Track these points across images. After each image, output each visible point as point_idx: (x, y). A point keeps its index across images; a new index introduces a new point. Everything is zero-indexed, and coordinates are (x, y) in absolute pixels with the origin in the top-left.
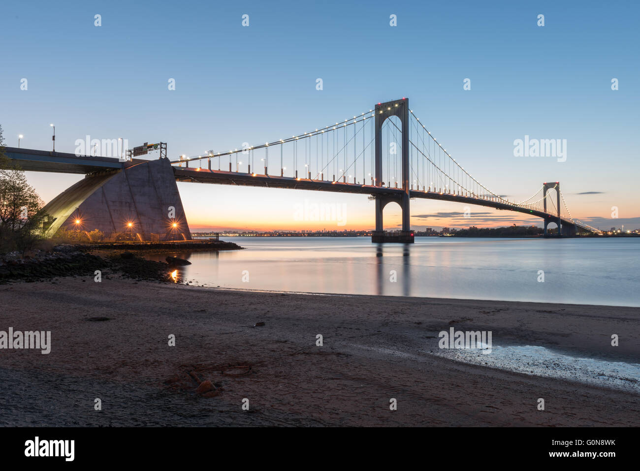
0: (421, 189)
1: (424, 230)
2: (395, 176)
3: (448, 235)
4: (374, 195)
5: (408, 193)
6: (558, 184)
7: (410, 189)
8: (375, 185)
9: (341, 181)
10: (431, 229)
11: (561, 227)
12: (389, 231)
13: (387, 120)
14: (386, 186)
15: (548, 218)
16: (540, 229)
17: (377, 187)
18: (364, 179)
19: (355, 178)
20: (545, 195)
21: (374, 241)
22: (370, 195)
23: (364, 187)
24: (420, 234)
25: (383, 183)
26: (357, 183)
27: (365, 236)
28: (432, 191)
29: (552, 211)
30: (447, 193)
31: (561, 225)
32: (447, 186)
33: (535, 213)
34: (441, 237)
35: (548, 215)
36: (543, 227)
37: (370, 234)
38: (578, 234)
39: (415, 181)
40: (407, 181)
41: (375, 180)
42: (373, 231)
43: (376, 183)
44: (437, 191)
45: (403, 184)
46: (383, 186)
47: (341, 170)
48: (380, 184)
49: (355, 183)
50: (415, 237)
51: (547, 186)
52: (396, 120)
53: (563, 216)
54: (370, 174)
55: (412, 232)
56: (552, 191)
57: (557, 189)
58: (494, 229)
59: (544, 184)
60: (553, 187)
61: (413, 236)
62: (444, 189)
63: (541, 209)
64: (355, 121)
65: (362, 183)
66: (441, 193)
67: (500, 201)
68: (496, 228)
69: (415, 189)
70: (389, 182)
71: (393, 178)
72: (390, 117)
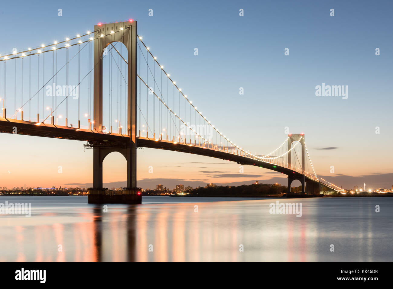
0: (151, 138)
1: (154, 188)
2: (119, 119)
3: (183, 194)
4: (90, 143)
5: (134, 140)
6: (303, 136)
7: (138, 136)
8: (93, 129)
9: (48, 123)
10: (162, 186)
11: (305, 186)
12: (110, 188)
13: (109, 46)
14: (106, 131)
15: (292, 175)
16: (284, 187)
17: (95, 132)
18: (79, 122)
19: (67, 119)
20: (289, 147)
21: (90, 202)
22: (86, 143)
23: (79, 132)
24: (149, 193)
25: (104, 128)
26: (69, 126)
27: (79, 195)
28: (164, 139)
29: (296, 167)
30: (182, 142)
31: (305, 183)
33: (280, 169)
34: (173, 196)
35: (292, 171)
36: (287, 185)
37: (86, 192)
38: (322, 193)
39: (143, 126)
40: (134, 126)
41: (93, 122)
42: (90, 189)
43: (94, 127)
44: (170, 140)
45: (129, 129)
46: (103, 130)
47: (48, 108)
48: (100, 128)
49: (67, 126)
51: (292, 139)
52: (121, 47)
53: (307, 173)
54: (86, 115)
55: (139, 189)
56: (296, 144)
57: (302, 142)
58: (234, 187)
59: (289, 135)
60: (298, 140)
61: (141, 196)
62: (179, 138)
63: (285, 164)
64: (68, 45)
65: (75, 126)
66: (175, 143)
67: (241, 154)
68: (236, 186)
69: (143, 136)
70: (112, 126)
71: (116, 121)
72: (113, 44)
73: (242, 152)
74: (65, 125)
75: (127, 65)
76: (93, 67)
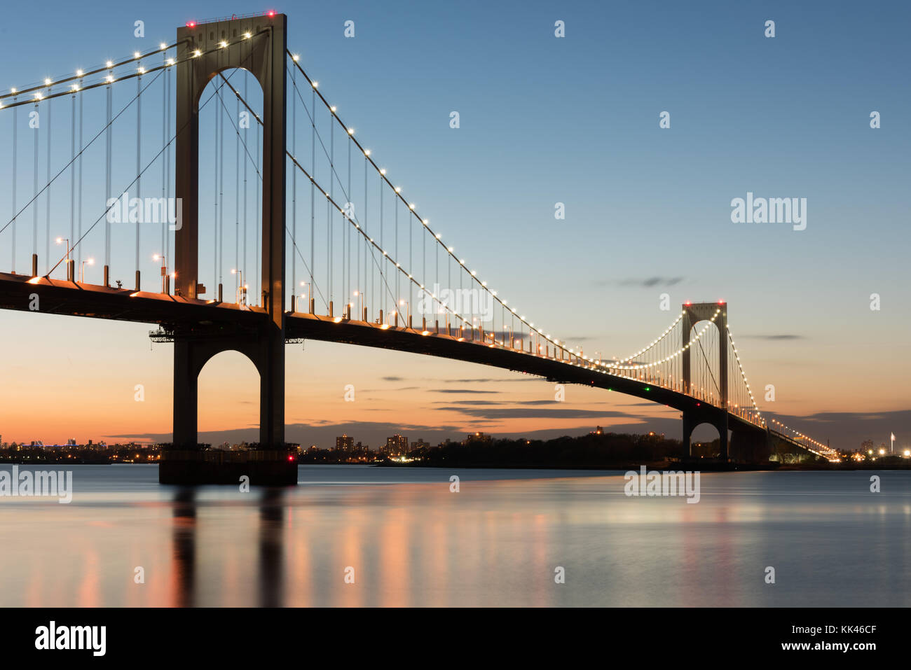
0: (321, 313)
1: (329, 445)
2: (241, 268)
3: (404, 459)
4: (166, 327)
5: (277, 320)
6: (723, 307)
7: (288, 308)
8: (172, 293)
9: (60, 276)
10: (349, 440)
11: (729, 439)
12: (215, 445)
13: (216, 80)
14: (209, 297)
15: (695, 411)
16: (672, 443)
17: (179, 299)
18: (138, 273)
19: (107, 269)
20: (686, 339)
21: (166, 479)
22: (155, 327)
23: (138, 299)
24: (318, 457)
25: (201, 289)
26: (113, 284)
27: (137, 461)
28: (356, 318)
29: (704, 389)
30: (401, 325)
31: (730, 433)
32: (402, 303)
33: (660, 395)
34: (380, 465)
35: (693, 401)
36: (679, 437)
37: (155, 454)
38: (775, 459)
39: (303, 284)
40: (278, 285)
41: (173, 275)
42: (165, 447)
43: (176, 286)
44: (372, 320)
45: (264, 292)
46: (200, 296)
47: (59, 241)
48: (191, 290)
49: (107, 285)
50: (299, 466)
51: (694, 314)
52: (245, 82)
53: (733, 404)
54: (156, 257)
55: (292, 448)
56: (705, 329)
57: (720, 323)
58: (540, 442)
59: (685, 307)
60: (709, 319)
61: (295, 464)
62: (394, 313)
63: (674, 383)
64: (110, 79)
65: (128, 285)
66: (385, 327)
67: (558, 357)
68: (545, 439)
69: (302, 310)
70: (221, 286)
71: (233, 271)
72: (226, 73)
73: (558, 350)
74: (102, 283)
75: (261, 128)
76: (173, 133)
